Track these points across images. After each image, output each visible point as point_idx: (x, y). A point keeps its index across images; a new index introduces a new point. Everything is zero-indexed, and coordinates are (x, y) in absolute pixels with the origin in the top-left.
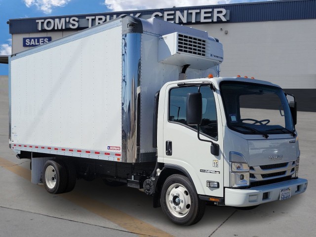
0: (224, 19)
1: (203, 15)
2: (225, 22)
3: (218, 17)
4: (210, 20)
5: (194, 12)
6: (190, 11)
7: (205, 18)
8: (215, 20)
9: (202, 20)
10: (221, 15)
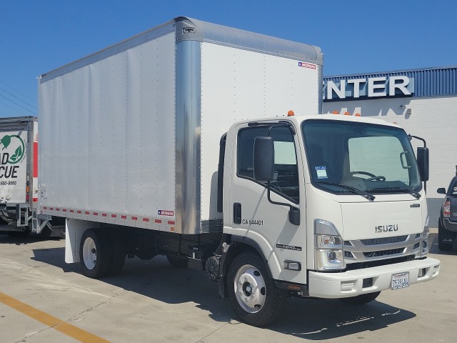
0: (406, 92)
1: (371, 87)
2: (408, 96)
3: (397, 89)
4: (384, 94)
5: (357, 82)
6: (349, 81)
7: (376, 90)
8: (392, 93)
9: (371, 94)
10: (400, 86)
